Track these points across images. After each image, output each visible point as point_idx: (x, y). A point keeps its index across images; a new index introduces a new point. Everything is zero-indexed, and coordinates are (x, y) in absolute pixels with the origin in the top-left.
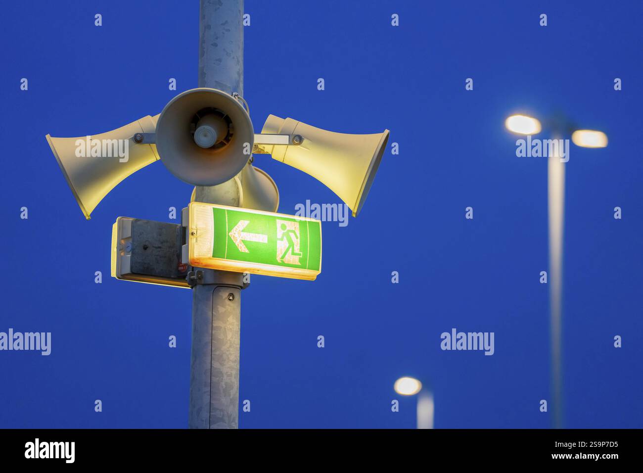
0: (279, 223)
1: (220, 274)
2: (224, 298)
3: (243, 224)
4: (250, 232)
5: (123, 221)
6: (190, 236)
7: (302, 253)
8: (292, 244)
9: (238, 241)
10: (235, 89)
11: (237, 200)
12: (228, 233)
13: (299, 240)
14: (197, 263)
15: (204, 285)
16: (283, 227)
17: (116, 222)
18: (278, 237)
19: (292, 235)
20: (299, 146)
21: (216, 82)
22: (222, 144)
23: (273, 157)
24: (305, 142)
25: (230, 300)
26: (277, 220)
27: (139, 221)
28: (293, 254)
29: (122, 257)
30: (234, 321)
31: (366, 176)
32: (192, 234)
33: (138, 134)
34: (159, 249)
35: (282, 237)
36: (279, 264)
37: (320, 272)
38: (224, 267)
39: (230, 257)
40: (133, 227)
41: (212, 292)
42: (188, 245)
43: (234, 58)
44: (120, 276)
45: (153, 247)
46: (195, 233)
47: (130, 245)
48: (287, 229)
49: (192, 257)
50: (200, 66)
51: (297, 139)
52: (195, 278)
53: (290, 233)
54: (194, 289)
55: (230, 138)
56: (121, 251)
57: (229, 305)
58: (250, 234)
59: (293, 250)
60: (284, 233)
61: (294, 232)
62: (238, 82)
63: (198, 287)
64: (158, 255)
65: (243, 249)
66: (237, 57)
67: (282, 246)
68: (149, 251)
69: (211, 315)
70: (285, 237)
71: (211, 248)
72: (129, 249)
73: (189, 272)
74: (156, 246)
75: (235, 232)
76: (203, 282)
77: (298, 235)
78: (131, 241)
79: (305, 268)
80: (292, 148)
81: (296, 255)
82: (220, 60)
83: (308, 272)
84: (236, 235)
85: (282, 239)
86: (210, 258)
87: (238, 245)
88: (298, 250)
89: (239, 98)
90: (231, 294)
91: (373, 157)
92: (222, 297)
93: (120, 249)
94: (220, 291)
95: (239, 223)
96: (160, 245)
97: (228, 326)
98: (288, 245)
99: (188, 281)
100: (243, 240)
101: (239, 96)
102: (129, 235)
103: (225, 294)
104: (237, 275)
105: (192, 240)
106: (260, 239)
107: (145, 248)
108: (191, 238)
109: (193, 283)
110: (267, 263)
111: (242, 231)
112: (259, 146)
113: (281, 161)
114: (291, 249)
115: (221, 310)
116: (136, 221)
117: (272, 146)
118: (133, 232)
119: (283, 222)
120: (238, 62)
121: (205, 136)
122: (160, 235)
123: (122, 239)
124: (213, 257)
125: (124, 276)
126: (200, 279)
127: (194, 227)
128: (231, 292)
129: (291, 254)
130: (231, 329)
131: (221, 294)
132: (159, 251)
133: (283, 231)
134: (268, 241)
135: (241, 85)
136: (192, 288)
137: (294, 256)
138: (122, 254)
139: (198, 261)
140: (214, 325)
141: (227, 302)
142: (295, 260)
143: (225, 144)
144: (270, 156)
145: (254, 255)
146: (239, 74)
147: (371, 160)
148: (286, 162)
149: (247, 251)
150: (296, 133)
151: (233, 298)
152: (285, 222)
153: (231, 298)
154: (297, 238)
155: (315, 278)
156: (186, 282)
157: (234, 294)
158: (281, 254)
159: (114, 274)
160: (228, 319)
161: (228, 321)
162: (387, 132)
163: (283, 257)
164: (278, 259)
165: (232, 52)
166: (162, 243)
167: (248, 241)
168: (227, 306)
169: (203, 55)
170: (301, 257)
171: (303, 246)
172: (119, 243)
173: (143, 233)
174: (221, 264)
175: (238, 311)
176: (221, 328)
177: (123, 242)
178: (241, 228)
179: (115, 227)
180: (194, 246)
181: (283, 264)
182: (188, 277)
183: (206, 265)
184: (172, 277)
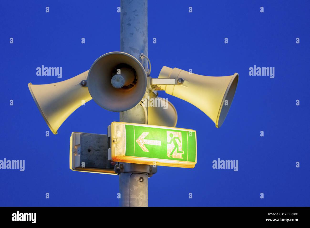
0: (168, 133)
1: (134, 165)
2: (137, 180)
3: (145, 134)
4: (149, 139)
5: (75, 134)
6: (112, 143)
7: (183, 151)
8: (177, 146)
9: (142, 144)
10: (142, 51)
11: (144, 120)
12: (135, 140)
13: (181, 143)
14: (117, 159)
15: (125, 172)
16: (171, 135)
17: (71, 135)
18: (168, 142)
19: (177, 140)
20: (181, 85)
21: (130, 47)
22: (131, 86)
23: (167, 92)
24: (185, 82)
25: (141, 182)
26: (167, 131)
27: (85, 134)
28: (178, 152)
29: (75, 156)
30: (144, 194)
31: (222, 102)
32: (114, 141)
33: (83, 81)
34: (99, 151)
35: (170, 142)
36: (169, 159)
37: (196, 163)
38: (134, 161)
39: (137, 155)
40: (81, 138)
41: (130, 177)
42: (111, 149)
43: (141, 32)
44: (74, 169)
45: (94, 150)
46: (115, 140)
47: (80, 149)
48: (174, 137)
49: (113, 156)
50: (121, 37)
51: (180, 81)
52: (119, 169)
53: (176, 139)
54: (119, 175)
55: (136, 81)
56: (74, 153)
57: (140, 185)
58: (150, 140)
59: (178, 149)
60: (171, 139)
61: (178, 138)
62: (144, 48)
63: (121, 174)
64: (97, 155)
65: (145, 150)
66: (143, 31)
67: (170, 147)
68: (91, 153)
69: (129, 191)
70: (172, 142)
71: (124, 150)
72: (80, 151)
73: (116, 165)
74: (97, 149)
75: (139, 139)
76: (124, 171)
77: (181, 140)
78: (80, 147)
79: (186, 161)
80: (177, 86)
81: (180, 152)
82: (132, 34)
83: (188, 163)
84: (141, 141)
85: (170, 143)
86: (124, 156)
87: (142, 147)
88: (181, 149)
89: (144, 57)
90: (142, 178)
91: (226, 91)
92: (136, 180)
93: (74, 152)
94: (135, 176)
95: (142, 134)
96: (99, 149)
97: (140, 198)
98: (174, 147)
99: (115, 170)
100: (145, 144)
101: (144, 56)
102: (79, 143)
103: (137, 178)
104: (144, 166)
105: (113, 145)
106: (156, 143)
107: (89, 151)
108: (113, 144)
109: (118, 171)
110: (161, 158)
111: (144, 139)
112: (158, 86)
113: (172, 95)
114: (176, 149)
115: (135, 188)
116: (83, 134)
117: (165, 85)
118: (81, 141)
119: (171, 132)
120: (144, 34)
121: (118, 81)
122: (99, 142)
123: (75, 146)
124: (126, 155)
125: (76, 168)
126: (122, 169)
127: (115, 137)
128: (141, 177)
129: (176, 152)
130: (142, 200)
131: (135, 178)
132: (98, 153)
133: (171, 138)
134: (161, 144)
135: (146, 49)
136: (118, 174)
137: (179, 153)
138: (76, 155)
139: (117, 158)
140: (131, 197)
141: (139, 183)
142: (180, 156)
143: (133, 86)
144: (165, 91)
145: (153, 154)
146: (144, 42)
147: (225, 92)
148: (174, 95)
149: (148, 151)
150: (180, 77)
151: (143, 180)
152: (173, 133)
153: (141, 180)
154: (180, 142)
155: (194, 166)
156: (114, 171)
157: (143, 178)
158: (170, 152)
159: (71, 168)
160: (140, 194)
161: (140, 195)
162: (236, 74)
163: (171, 154)
164: (168, 155)
165: (140, 28)
166: (100, 147)
167: (148, 145)
168: (139, 186)
169: (122, 31)
170: (183, 154)
171: (184, 147)
172: (73, 148)
173: (87, 142)
174: (131, 160)
175: (146, 189)
176: (135, 199)
177: (76, 147)
178: (144, 137)
179: (71, 138)
180: (114, 148)
181: (172, 159)
182: (115, 168)
183: (122, 161)
184: (107, 168)
